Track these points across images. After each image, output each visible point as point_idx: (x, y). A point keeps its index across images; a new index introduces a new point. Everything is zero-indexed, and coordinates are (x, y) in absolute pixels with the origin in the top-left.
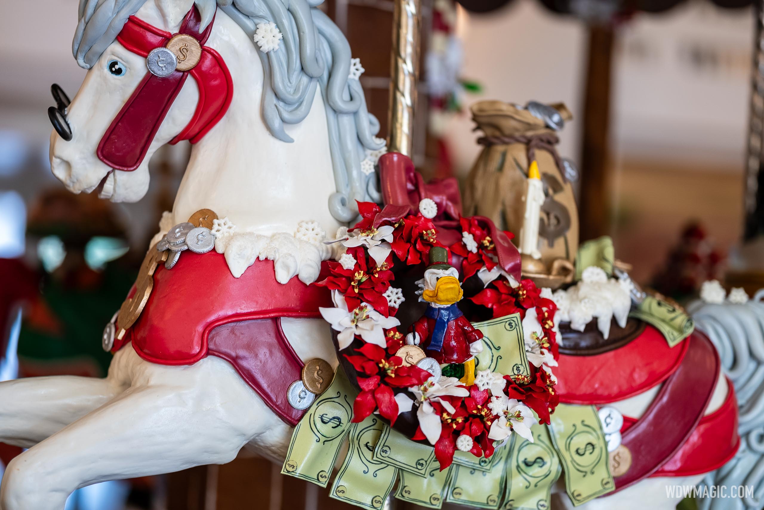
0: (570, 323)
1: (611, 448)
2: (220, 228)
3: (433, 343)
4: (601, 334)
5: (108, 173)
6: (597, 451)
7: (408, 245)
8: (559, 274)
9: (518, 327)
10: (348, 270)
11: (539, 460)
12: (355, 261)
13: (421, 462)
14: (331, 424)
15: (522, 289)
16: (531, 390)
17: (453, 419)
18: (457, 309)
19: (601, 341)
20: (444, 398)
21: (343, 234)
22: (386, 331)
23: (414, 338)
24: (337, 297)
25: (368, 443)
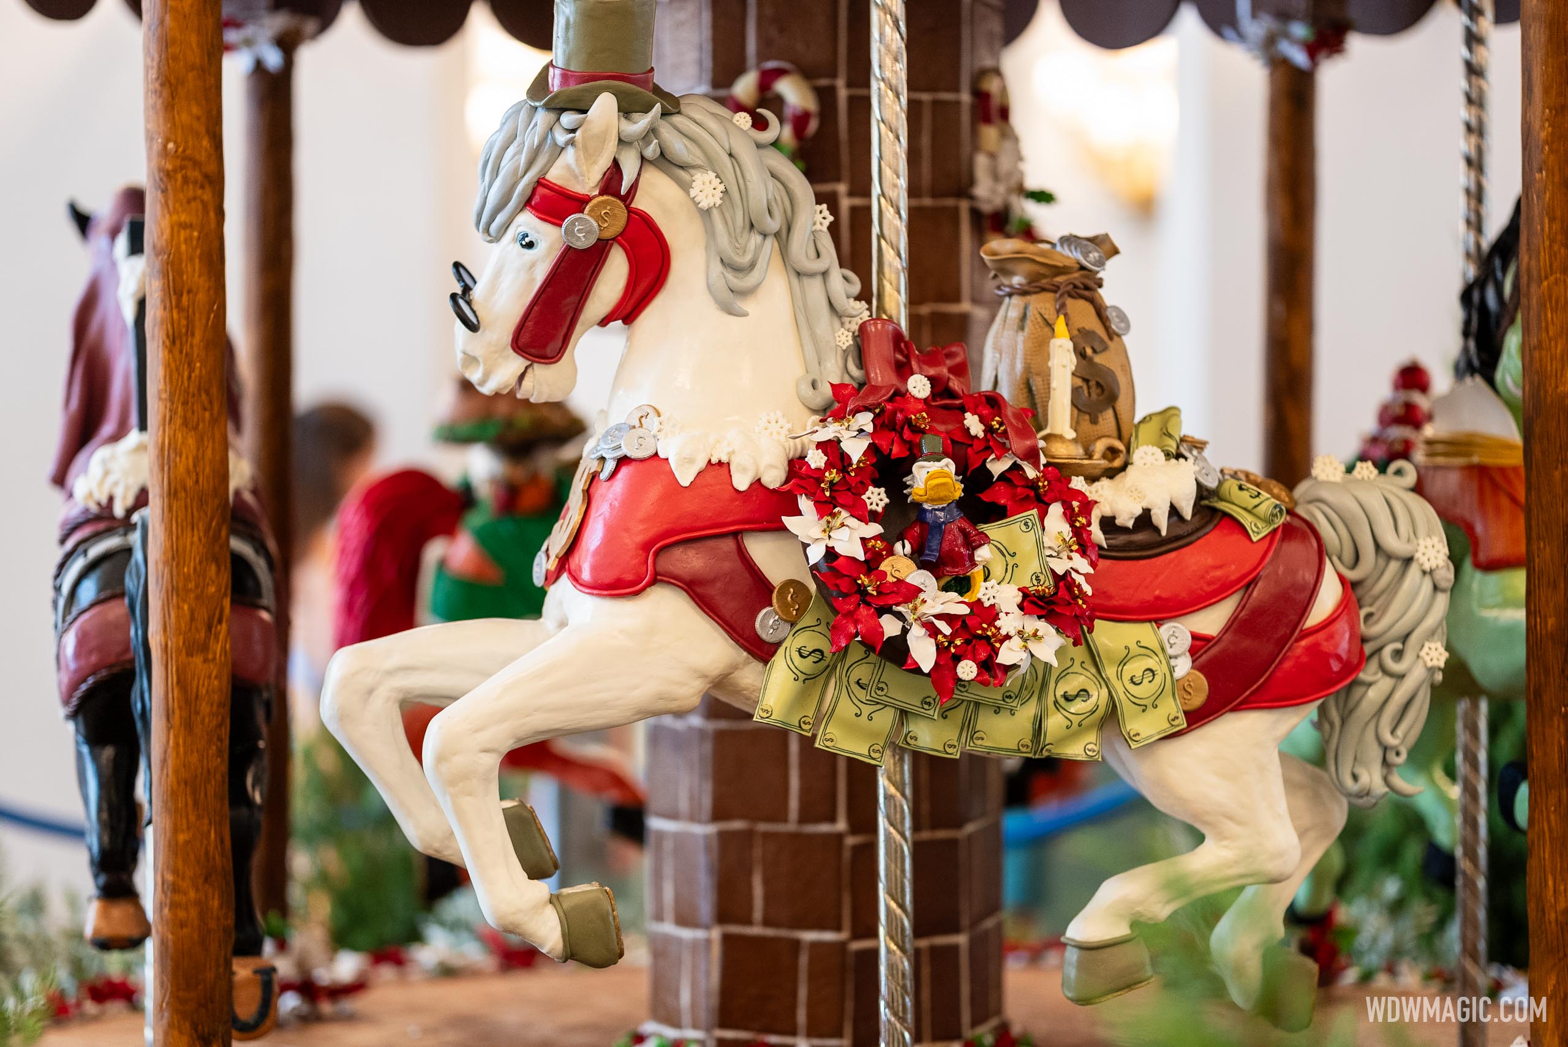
0: (1114, 518)
1: (1179, 673)
2: (662, 427)
3: (928, 552)
4: (1157, 530)
5: (527, 368)
6: (1158, 679)
7: (893, 434)
8: (1104, 457)
9: (1035, 527)
10: (818, 469)
11: (1082, 693)
12: (826, 458)
13: (928, 700)
14: (811, 659)
15: (1042, 480)
16: (1054, 603)
17: (951, 642)
18: (955, 510)
19: (1159, 539)
20: (939, 617)
21: (814, 425)
22: (864, 541)
23: (904, 547)
24: (805, 503)
25: (860, 679)
